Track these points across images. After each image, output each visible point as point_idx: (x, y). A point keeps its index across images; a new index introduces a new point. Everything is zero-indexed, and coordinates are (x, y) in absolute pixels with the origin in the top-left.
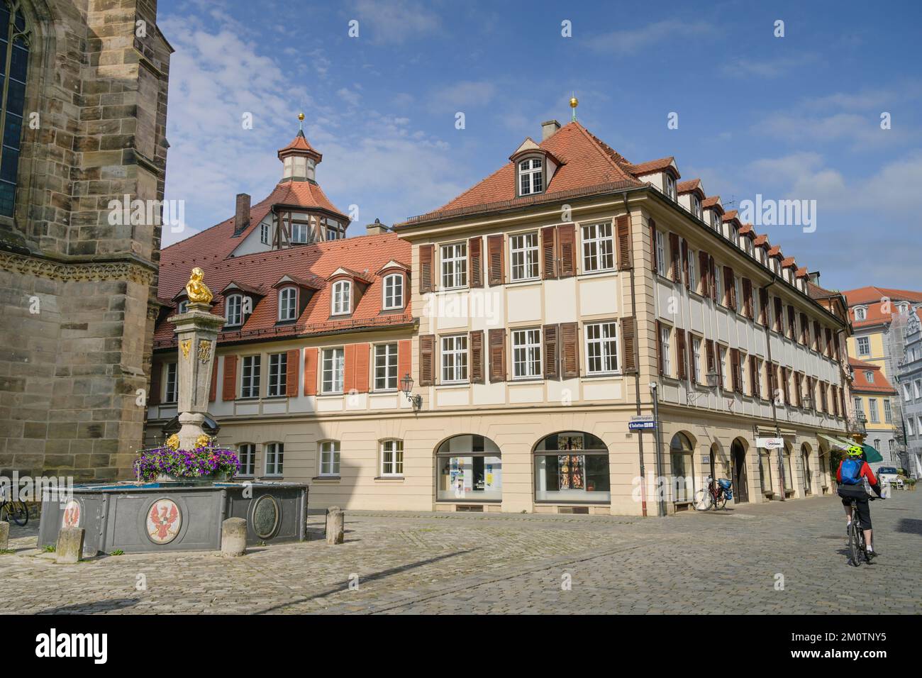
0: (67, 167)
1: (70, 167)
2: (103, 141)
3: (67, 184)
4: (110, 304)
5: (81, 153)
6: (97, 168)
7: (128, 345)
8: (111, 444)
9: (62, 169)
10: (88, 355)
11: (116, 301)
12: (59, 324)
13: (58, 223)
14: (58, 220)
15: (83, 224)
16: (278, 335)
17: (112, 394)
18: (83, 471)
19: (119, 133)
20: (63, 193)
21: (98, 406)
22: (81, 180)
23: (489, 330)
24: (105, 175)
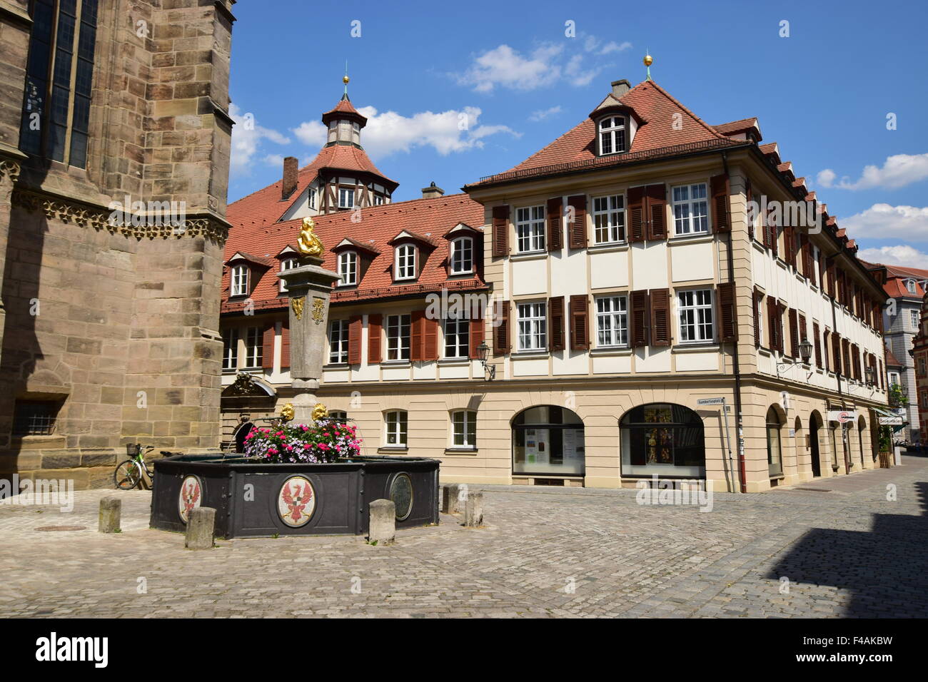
0: (140, 116)
1: (142, 116)
2: (177, 89)
3: (139, 134)
4: (186, 264)
5: (154, 102)
6: (171, 118)
7: (206, 307)
8: (192, 411)
9: (134, 118)
10: (165, 316)
11: (193, 258)
12: (134, 283)
13: (131, 176)
14: (132, 173)
15: (157, 177)
16: (340, 300)
17: (190, 358)
18: (163, 439)
19: (194, 80)
20: (136, 143)
21: (177, 370)
22: (154, 130)
23: (571, 296)
24: (179, 125)
